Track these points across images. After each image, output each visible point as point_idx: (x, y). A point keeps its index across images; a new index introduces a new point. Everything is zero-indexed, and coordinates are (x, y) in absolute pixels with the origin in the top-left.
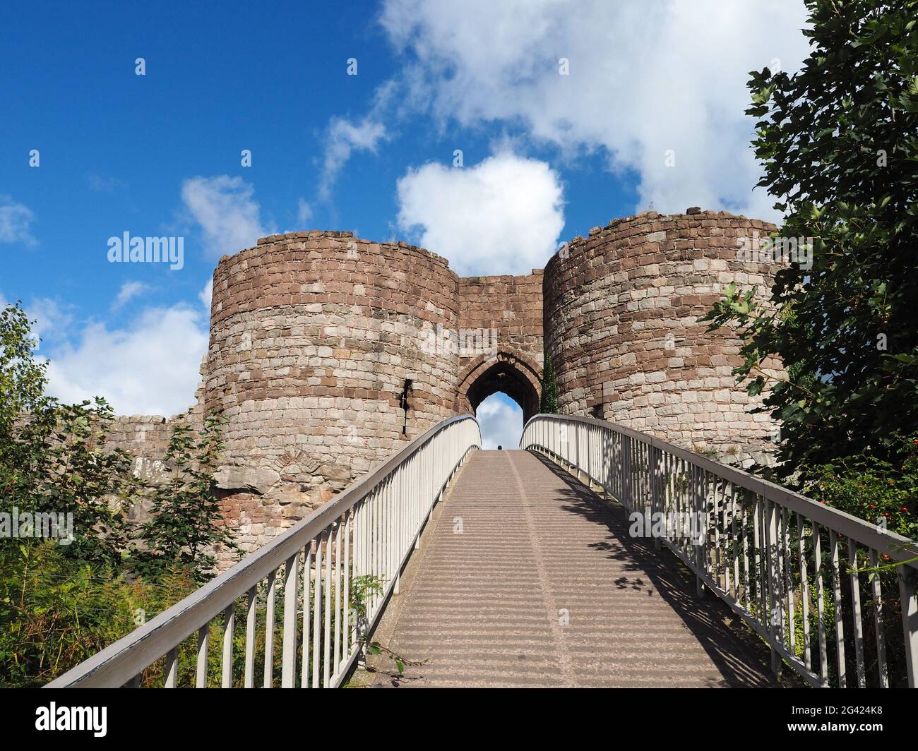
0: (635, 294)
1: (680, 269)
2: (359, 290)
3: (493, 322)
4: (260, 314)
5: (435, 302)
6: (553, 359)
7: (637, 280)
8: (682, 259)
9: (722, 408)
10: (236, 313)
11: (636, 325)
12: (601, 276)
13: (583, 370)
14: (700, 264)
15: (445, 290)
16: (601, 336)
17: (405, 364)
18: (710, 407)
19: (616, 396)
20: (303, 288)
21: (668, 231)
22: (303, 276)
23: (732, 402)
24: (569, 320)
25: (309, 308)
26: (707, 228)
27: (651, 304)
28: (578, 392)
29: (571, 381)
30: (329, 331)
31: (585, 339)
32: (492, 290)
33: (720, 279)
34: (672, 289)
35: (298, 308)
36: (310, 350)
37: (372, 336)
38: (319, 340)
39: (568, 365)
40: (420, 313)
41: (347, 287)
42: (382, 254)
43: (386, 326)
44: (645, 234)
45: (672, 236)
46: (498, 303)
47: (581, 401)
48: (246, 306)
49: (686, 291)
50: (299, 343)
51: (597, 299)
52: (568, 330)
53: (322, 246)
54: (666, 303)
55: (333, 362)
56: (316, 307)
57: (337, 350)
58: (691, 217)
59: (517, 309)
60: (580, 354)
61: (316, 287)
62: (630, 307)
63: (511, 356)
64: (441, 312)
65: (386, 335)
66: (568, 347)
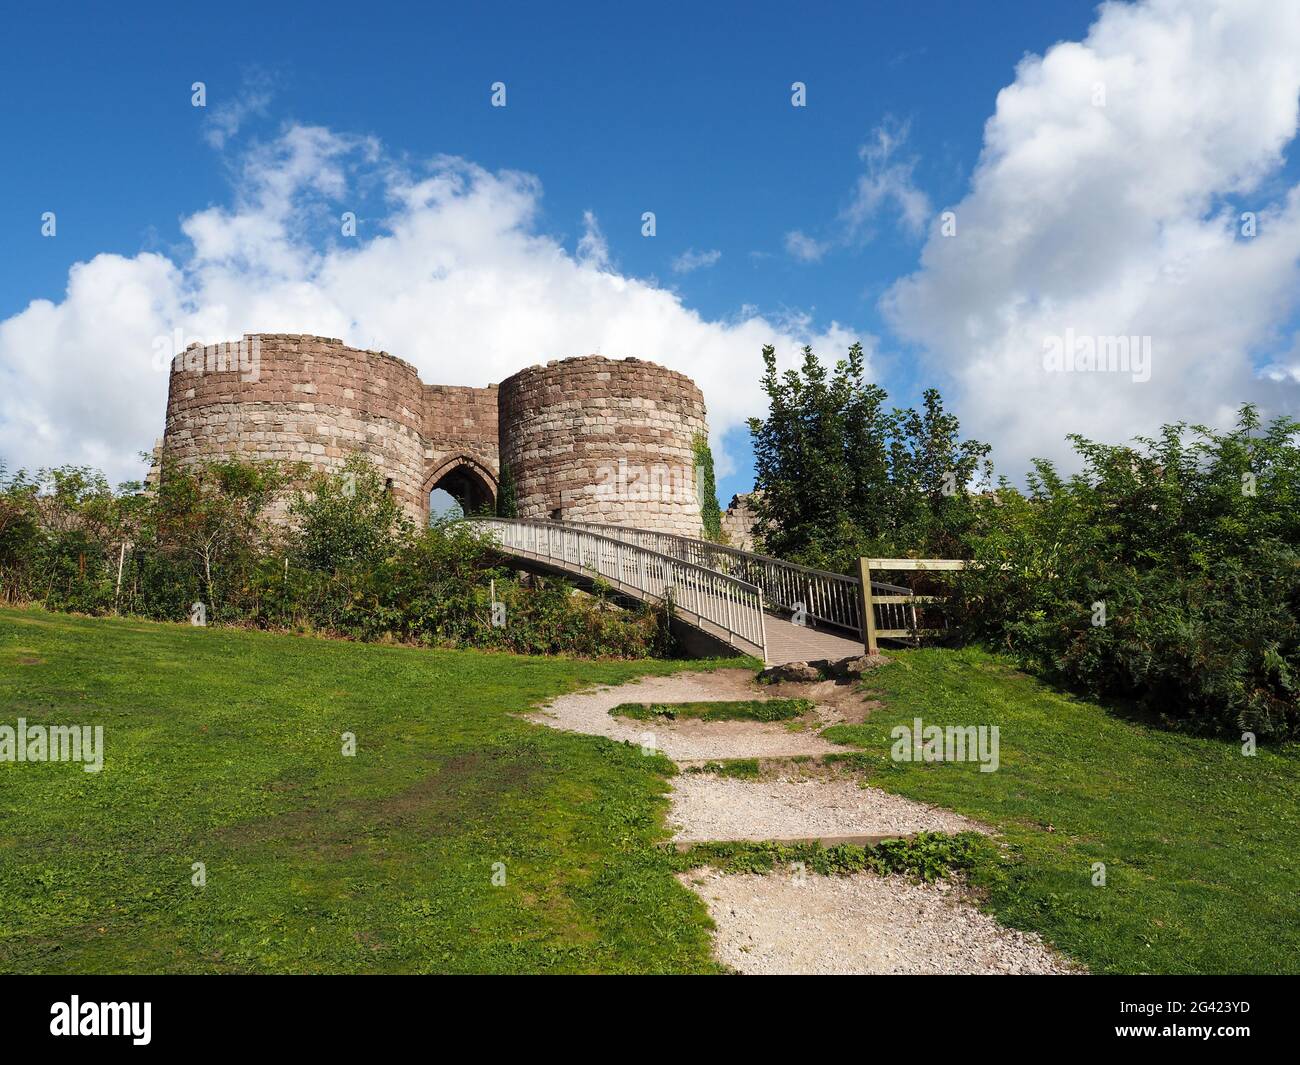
0: (587, 420)
1: (621, 404)
2: (349, 394)
3: (455, 428)
4: (247, 408)
5: (408, 407)
6: (511, 467)
7: (588, 409)
8: (623, 397)
9: (653, 516)
10: (216, 403)
11: (589, 446)
12: (558, 402)
13: (542, 479)
14: (636, 402)
15: (415, 397)
16: (559, 451)
17: (387, 464)
18: (645, 515)
19: (572, 502)
20: (296, 387)
21: (613, 374)
22: (295, 376)
23: (660, 512)
24: (528, 435)
25: (302, 406)
26: (641, 374)
27: (600, 430)
28: (538, 497)
29: (531, 488)
30: (322, 430)
31: (543, 453)
32: (453, 399)
33: (650, 415)
34: (615, 419)
35: (290, 405)
36: (303, 447)
37: (360, 437)
38: (312, 438)
39: (528, 473)
40: (398, 417)
41: (338, 390)
42: (368, 362)
43: (372, 428)
44: (594, 373)
45: (616, 377)
46: (459, 411)
47: (541, 505)
48: (230, 397)
49: (626, 422)
50: (292, 439)
51: (554, 420)
52: (527, 443)
53: (314, 350)
54: (611, 430)
55: (325, 459)
56: (309, 407)
57: (330, 448)
58: (629, 364)
59: (476, 418)
60: (539, 465)
61: (309, 388)
62: (584, 430)
63: (471, 460)
64: (413, 417)
65: (371, 437)
66: (527, 458)
